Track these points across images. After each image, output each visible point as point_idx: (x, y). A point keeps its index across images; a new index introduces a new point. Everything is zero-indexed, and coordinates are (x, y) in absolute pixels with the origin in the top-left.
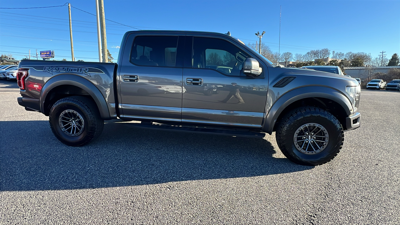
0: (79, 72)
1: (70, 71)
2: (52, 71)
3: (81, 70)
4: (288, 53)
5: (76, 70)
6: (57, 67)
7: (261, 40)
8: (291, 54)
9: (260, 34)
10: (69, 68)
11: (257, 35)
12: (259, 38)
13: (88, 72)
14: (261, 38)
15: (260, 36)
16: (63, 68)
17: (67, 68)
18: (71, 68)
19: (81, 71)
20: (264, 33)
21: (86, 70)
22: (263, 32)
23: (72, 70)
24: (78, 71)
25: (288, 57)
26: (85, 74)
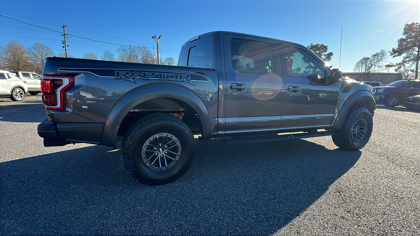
0: (179, 79)
1: (164, 78)
2: (134, 78)
3: (181, 76)
4: (170, 58)
5: (173, 77)
6: (141, 72)
7: (158, 44)
8: (173, 60)
9: (157, 38)
10: (162, 74)
11: (154, 38)
12: (156, 42)
13: (191, 80)
14: (158, 41)
15: (157, 39)
16: (153, 75)
17: (158, 74)
18: (166, 74)
19: (181, 78)
20: (161, 37)
21: (188, 76)
22: (160, 35)
23: (167, 77)
24: (177, 78)
25: (170, 63)
26: (187, 83)
